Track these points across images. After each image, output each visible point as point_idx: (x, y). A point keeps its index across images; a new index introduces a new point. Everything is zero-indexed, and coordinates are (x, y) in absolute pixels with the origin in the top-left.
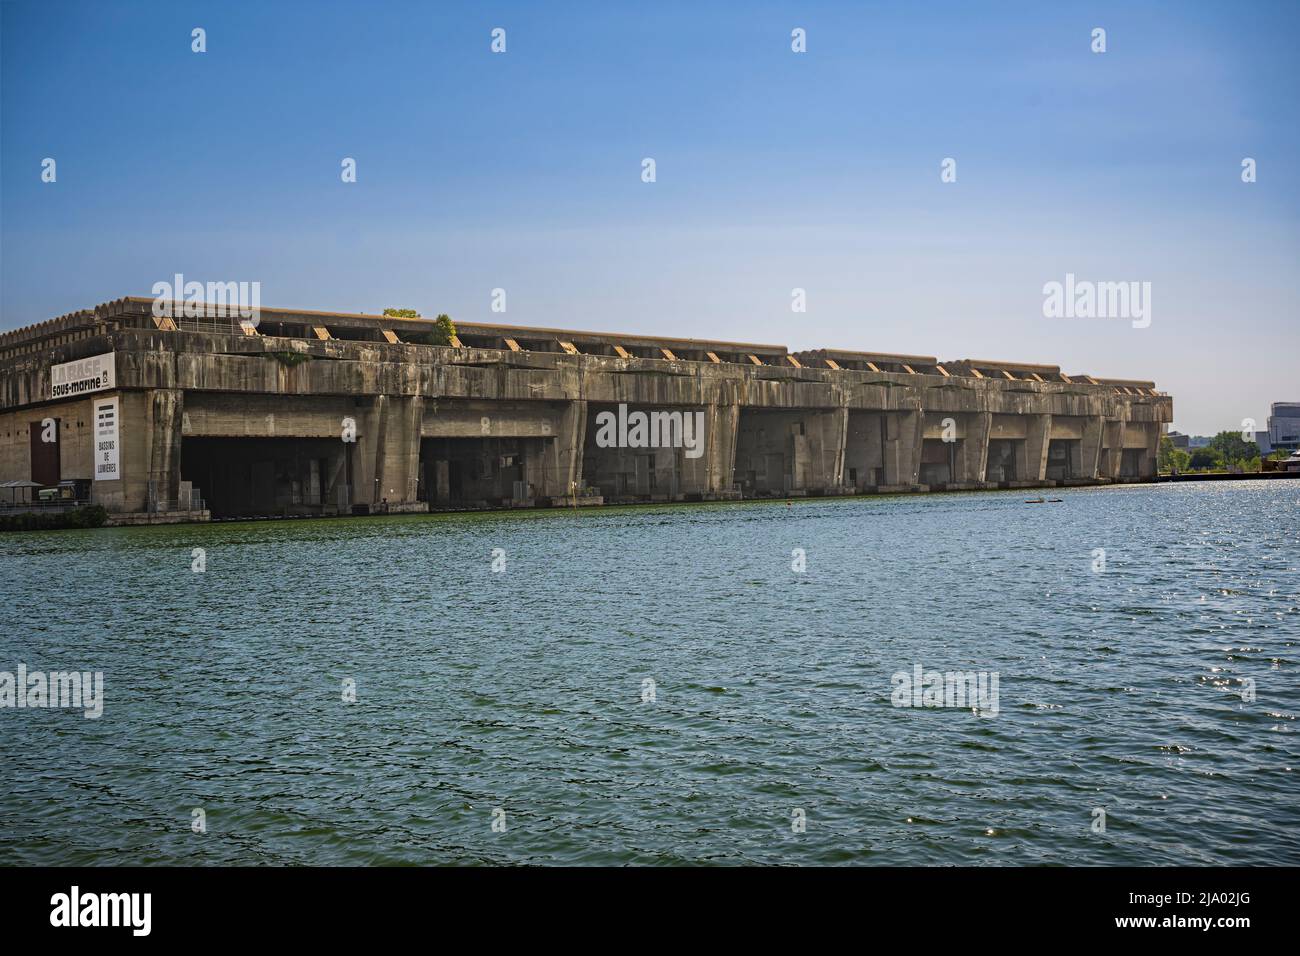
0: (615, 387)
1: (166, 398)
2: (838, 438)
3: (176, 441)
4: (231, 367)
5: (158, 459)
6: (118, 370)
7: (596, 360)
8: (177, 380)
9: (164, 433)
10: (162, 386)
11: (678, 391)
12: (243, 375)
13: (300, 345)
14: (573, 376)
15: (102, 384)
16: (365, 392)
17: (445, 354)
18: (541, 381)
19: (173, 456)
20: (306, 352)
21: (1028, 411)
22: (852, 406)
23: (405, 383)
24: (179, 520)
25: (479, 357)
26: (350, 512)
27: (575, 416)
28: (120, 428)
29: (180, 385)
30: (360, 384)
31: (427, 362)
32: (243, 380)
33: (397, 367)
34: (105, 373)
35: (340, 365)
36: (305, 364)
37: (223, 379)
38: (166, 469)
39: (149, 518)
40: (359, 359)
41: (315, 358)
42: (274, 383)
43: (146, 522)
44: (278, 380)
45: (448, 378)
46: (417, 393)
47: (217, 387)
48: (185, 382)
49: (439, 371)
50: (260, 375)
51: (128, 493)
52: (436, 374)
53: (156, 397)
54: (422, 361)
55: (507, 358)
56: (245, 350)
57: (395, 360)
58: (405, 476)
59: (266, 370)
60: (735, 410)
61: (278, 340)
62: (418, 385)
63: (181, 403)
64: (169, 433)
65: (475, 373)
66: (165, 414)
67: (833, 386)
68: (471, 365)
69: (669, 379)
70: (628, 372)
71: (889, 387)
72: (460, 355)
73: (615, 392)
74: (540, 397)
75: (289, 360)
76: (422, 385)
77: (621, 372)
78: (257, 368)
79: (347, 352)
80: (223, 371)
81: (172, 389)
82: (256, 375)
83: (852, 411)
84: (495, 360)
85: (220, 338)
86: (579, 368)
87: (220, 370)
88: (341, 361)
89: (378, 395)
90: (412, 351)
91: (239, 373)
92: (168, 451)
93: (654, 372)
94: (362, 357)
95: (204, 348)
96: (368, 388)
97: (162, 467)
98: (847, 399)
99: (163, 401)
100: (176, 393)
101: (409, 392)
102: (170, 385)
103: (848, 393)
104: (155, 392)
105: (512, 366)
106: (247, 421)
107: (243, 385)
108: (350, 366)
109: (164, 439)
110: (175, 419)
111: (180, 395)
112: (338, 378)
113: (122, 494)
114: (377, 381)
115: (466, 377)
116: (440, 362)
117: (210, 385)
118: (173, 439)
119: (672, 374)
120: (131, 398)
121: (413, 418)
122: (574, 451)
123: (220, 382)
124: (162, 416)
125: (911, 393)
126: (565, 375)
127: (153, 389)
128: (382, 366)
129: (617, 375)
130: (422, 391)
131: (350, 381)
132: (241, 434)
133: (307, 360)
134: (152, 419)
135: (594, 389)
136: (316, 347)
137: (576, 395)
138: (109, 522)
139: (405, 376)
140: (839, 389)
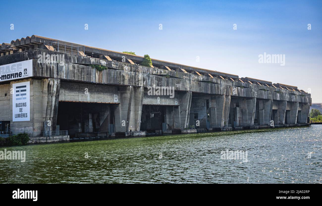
0: (199, 87)
1: (54, 83)
2: (253, 108)
3: (56, 103)
4: (79, 70)
5: (49, 111)
6: (34, 68)
7: (194, 76)
8: (58, 74)
9: (52, 99)
10: (52, 77)
11: (216, 89)
12: (83, 74)
13: (103, 62)
14: (188, 82)
15: (23, 74)
16: (125, 84)
17: (151, 70)
18: (179, 83)
19: (55, 110)
20: (105, 65)
21: (294, 101)
22: (257, 97)
23: (138, 81)
24: (58, 140)
25: (161, 72)
26: (114, 136)
27: (188, 98)
28: (31, 96)
29: (59, 77)
30: (124, 80)
31: (145, 73)
32: (83, 76)
33: (136, 74)
34: (26, 70)
35: (117, 72)
36: (105, 70)
37: (75, 75)
38: (52, 116)
39: (47, 140)
40: (123, 70)
41: (109, 68)
42: (94, 78)
43: (45, 141)
44: (96, 77)
45: (152, 80)
46: (142, 86)
47: (73, 79)
48: (61, 76)
49: (149, 77)
50: (89, 74)
51: (35, 127)
52: (148, 78)
53: (49, 82)
54: (144, 73)
55: (169, 73)
56: (84, 63)
57: (135, 71)
58: (136, 120)
59: (91, 72)
60: (230, 97)
61: (96, 59)
62: (142, 83)
63: (59, 85)
64: (54, 99)
65: (160, 79)
66: (53, 90)
67: (252, 90)
68: (158, 75)
69: (213, 85)
70: (202, 81)
71: (265, 91)
72: (155, 71)
73: (199, 88)
74: (178, 89)
75: (99, 68)
76: (143, 82)
77: (201, 81)
78: (88, 71)
79: (119, 67)
80: (75, 72)
81: (56, 78)
82: (88, 74)
83: (257, 99)
84: (166, 74)
85: (74, 56)
86: (189, 79)
87: (74, 71)
88: (117, 70)
89: (129, 86)
90: (141, 68)
91: (81, 73)
92: (53, 107)
93: (209, 82)
94: (124, 69)
95: (68, 60)
96: (126, 83)
97: (50, 115)
98: (256, 95)
99: (52, 84)
100: (57, 80)
101: (140, 85)
102: (55, 77)
103: (256, 93)
104: (49, 79)
105: (171, 77)
106: (80, 95)
107: (83, 79)
108: (120, 72)
109: (52, 102)
110: (57, 93)
111: (59, 81)
112: (116, 77)
113: (32, 128)
114: (129, 80)
115: (157, 80)
116: (149, 73)
117: (70, 78)
118: (55, 102)
119: (214, 83)
120: (36, 82)
121: (141, 96)
122: (187, 111)
123: (74, 76)
124: (51, 91)
125: (270, 94)
126: (185, 81)
127: (47, 78)
128: (131, 73)
129: (200, 82)
130: (144, 85)
131: (120, 80)
132: (77, 101)
133: (106, 69)
134: (47, 92)
135: (194, 87)
136: (109, 63)
137: (188, 89)
138: (30, 142)
139: (138, 79)
140: (254, 91)
